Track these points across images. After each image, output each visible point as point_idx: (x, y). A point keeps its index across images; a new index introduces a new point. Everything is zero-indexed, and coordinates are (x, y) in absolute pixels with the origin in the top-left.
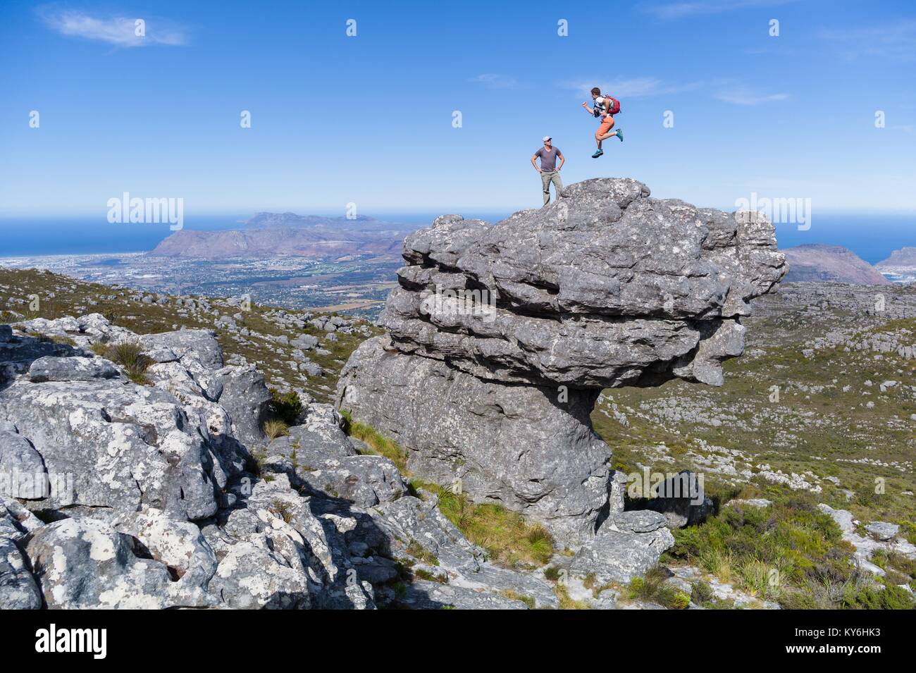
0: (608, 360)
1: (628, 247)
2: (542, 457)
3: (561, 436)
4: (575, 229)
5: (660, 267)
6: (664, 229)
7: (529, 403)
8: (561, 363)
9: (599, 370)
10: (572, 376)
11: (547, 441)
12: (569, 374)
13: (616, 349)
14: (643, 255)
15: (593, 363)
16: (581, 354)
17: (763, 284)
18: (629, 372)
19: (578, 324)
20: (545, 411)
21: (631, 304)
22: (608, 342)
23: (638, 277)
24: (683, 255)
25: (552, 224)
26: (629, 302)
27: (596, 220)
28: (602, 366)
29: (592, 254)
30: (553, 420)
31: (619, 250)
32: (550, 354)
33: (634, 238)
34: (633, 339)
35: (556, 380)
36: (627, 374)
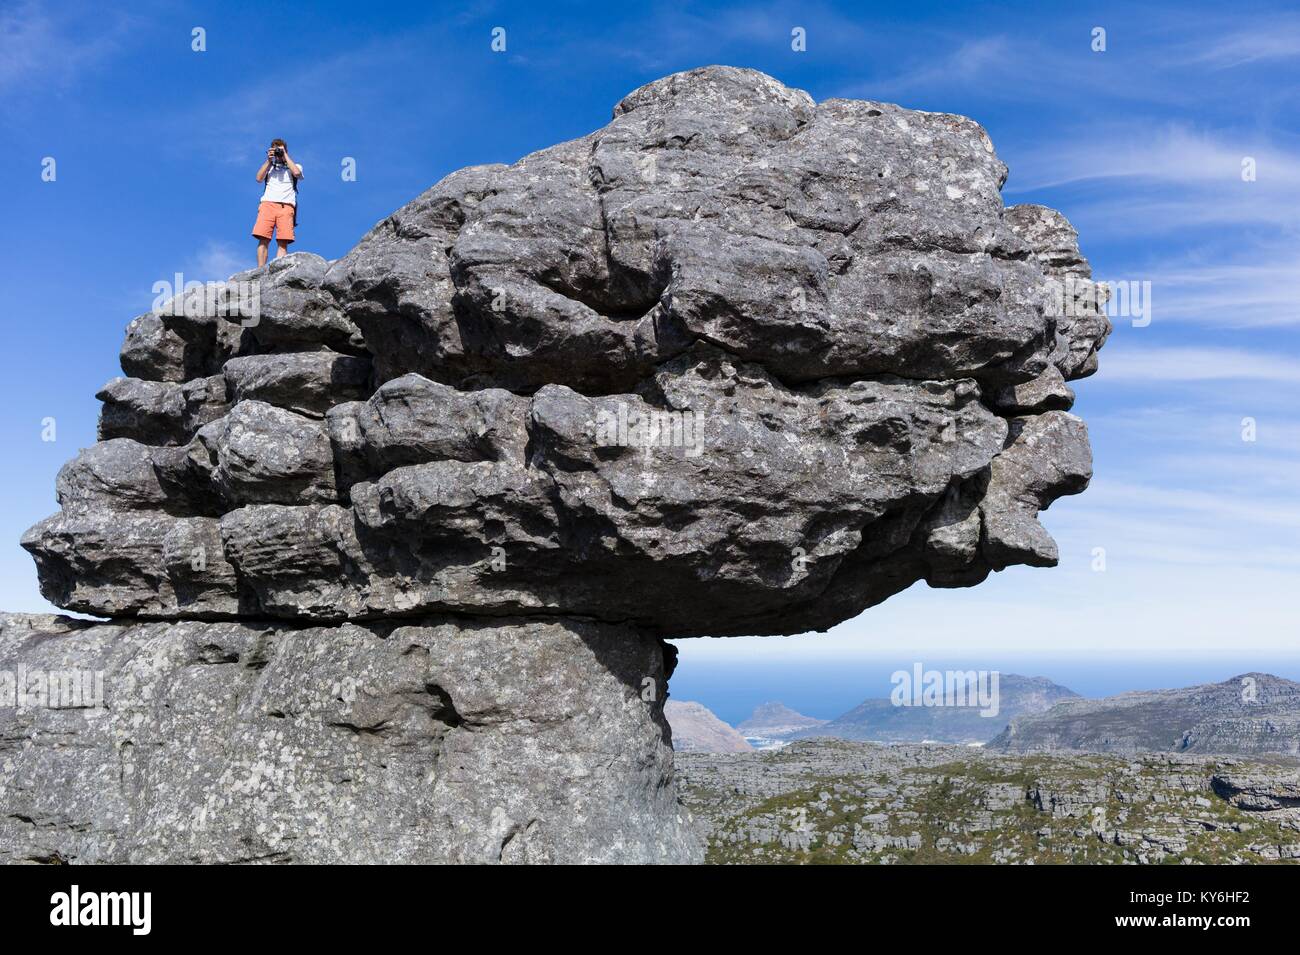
0: (799, 487)
1: (838, 179)
2: (578, 834)
3: (625, 768)
4: (692, 144)
5: (924, 227)
6: (917, 146)
7: (538, 668)
8: (676, 487)
9: (770, 520)
10: (699, 538)
11: (588, 784)
12: (691, 531)
13: (819, 454)
14: (878, 199)
15: (758, 492)
16: (732, 460)
17: (1077, 345)
18: (836, 536)
19: (713, 384)
20: (582, 691)
21: (855, 328)
22: (793, 436)
23: (862, 262)
24: (974, 201)
25: (626, 135)
26: (850, 321)
27: (744, 129)
28: (782, 505)
29: (749, 193)
30: (604, 717)
31: (816, 187)
32: (639, 467)
33: (854, 159)
34: (860, 427)
35: (653, 553)
36: (828, 543)
